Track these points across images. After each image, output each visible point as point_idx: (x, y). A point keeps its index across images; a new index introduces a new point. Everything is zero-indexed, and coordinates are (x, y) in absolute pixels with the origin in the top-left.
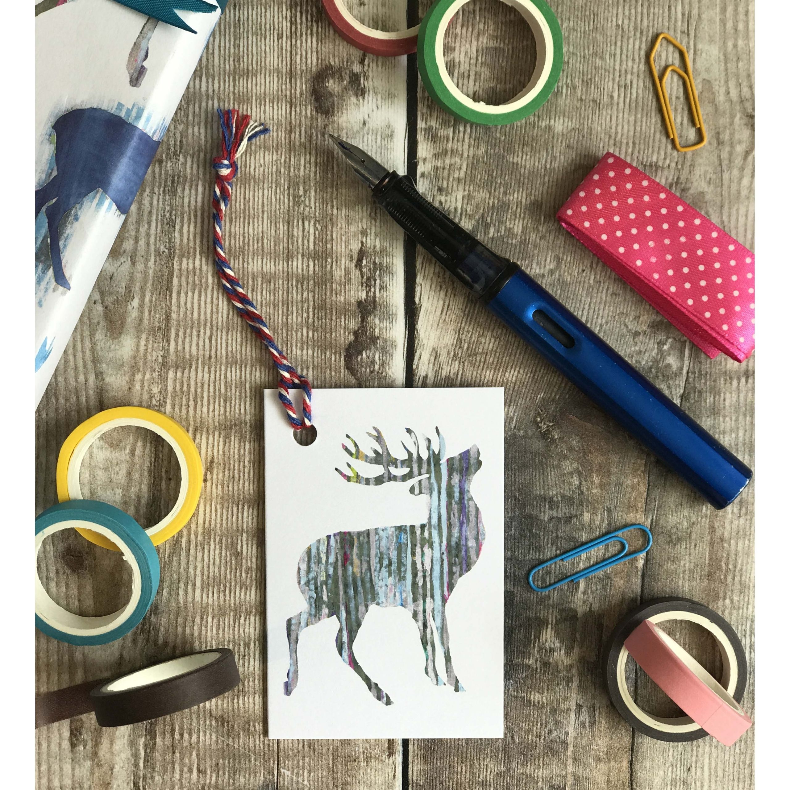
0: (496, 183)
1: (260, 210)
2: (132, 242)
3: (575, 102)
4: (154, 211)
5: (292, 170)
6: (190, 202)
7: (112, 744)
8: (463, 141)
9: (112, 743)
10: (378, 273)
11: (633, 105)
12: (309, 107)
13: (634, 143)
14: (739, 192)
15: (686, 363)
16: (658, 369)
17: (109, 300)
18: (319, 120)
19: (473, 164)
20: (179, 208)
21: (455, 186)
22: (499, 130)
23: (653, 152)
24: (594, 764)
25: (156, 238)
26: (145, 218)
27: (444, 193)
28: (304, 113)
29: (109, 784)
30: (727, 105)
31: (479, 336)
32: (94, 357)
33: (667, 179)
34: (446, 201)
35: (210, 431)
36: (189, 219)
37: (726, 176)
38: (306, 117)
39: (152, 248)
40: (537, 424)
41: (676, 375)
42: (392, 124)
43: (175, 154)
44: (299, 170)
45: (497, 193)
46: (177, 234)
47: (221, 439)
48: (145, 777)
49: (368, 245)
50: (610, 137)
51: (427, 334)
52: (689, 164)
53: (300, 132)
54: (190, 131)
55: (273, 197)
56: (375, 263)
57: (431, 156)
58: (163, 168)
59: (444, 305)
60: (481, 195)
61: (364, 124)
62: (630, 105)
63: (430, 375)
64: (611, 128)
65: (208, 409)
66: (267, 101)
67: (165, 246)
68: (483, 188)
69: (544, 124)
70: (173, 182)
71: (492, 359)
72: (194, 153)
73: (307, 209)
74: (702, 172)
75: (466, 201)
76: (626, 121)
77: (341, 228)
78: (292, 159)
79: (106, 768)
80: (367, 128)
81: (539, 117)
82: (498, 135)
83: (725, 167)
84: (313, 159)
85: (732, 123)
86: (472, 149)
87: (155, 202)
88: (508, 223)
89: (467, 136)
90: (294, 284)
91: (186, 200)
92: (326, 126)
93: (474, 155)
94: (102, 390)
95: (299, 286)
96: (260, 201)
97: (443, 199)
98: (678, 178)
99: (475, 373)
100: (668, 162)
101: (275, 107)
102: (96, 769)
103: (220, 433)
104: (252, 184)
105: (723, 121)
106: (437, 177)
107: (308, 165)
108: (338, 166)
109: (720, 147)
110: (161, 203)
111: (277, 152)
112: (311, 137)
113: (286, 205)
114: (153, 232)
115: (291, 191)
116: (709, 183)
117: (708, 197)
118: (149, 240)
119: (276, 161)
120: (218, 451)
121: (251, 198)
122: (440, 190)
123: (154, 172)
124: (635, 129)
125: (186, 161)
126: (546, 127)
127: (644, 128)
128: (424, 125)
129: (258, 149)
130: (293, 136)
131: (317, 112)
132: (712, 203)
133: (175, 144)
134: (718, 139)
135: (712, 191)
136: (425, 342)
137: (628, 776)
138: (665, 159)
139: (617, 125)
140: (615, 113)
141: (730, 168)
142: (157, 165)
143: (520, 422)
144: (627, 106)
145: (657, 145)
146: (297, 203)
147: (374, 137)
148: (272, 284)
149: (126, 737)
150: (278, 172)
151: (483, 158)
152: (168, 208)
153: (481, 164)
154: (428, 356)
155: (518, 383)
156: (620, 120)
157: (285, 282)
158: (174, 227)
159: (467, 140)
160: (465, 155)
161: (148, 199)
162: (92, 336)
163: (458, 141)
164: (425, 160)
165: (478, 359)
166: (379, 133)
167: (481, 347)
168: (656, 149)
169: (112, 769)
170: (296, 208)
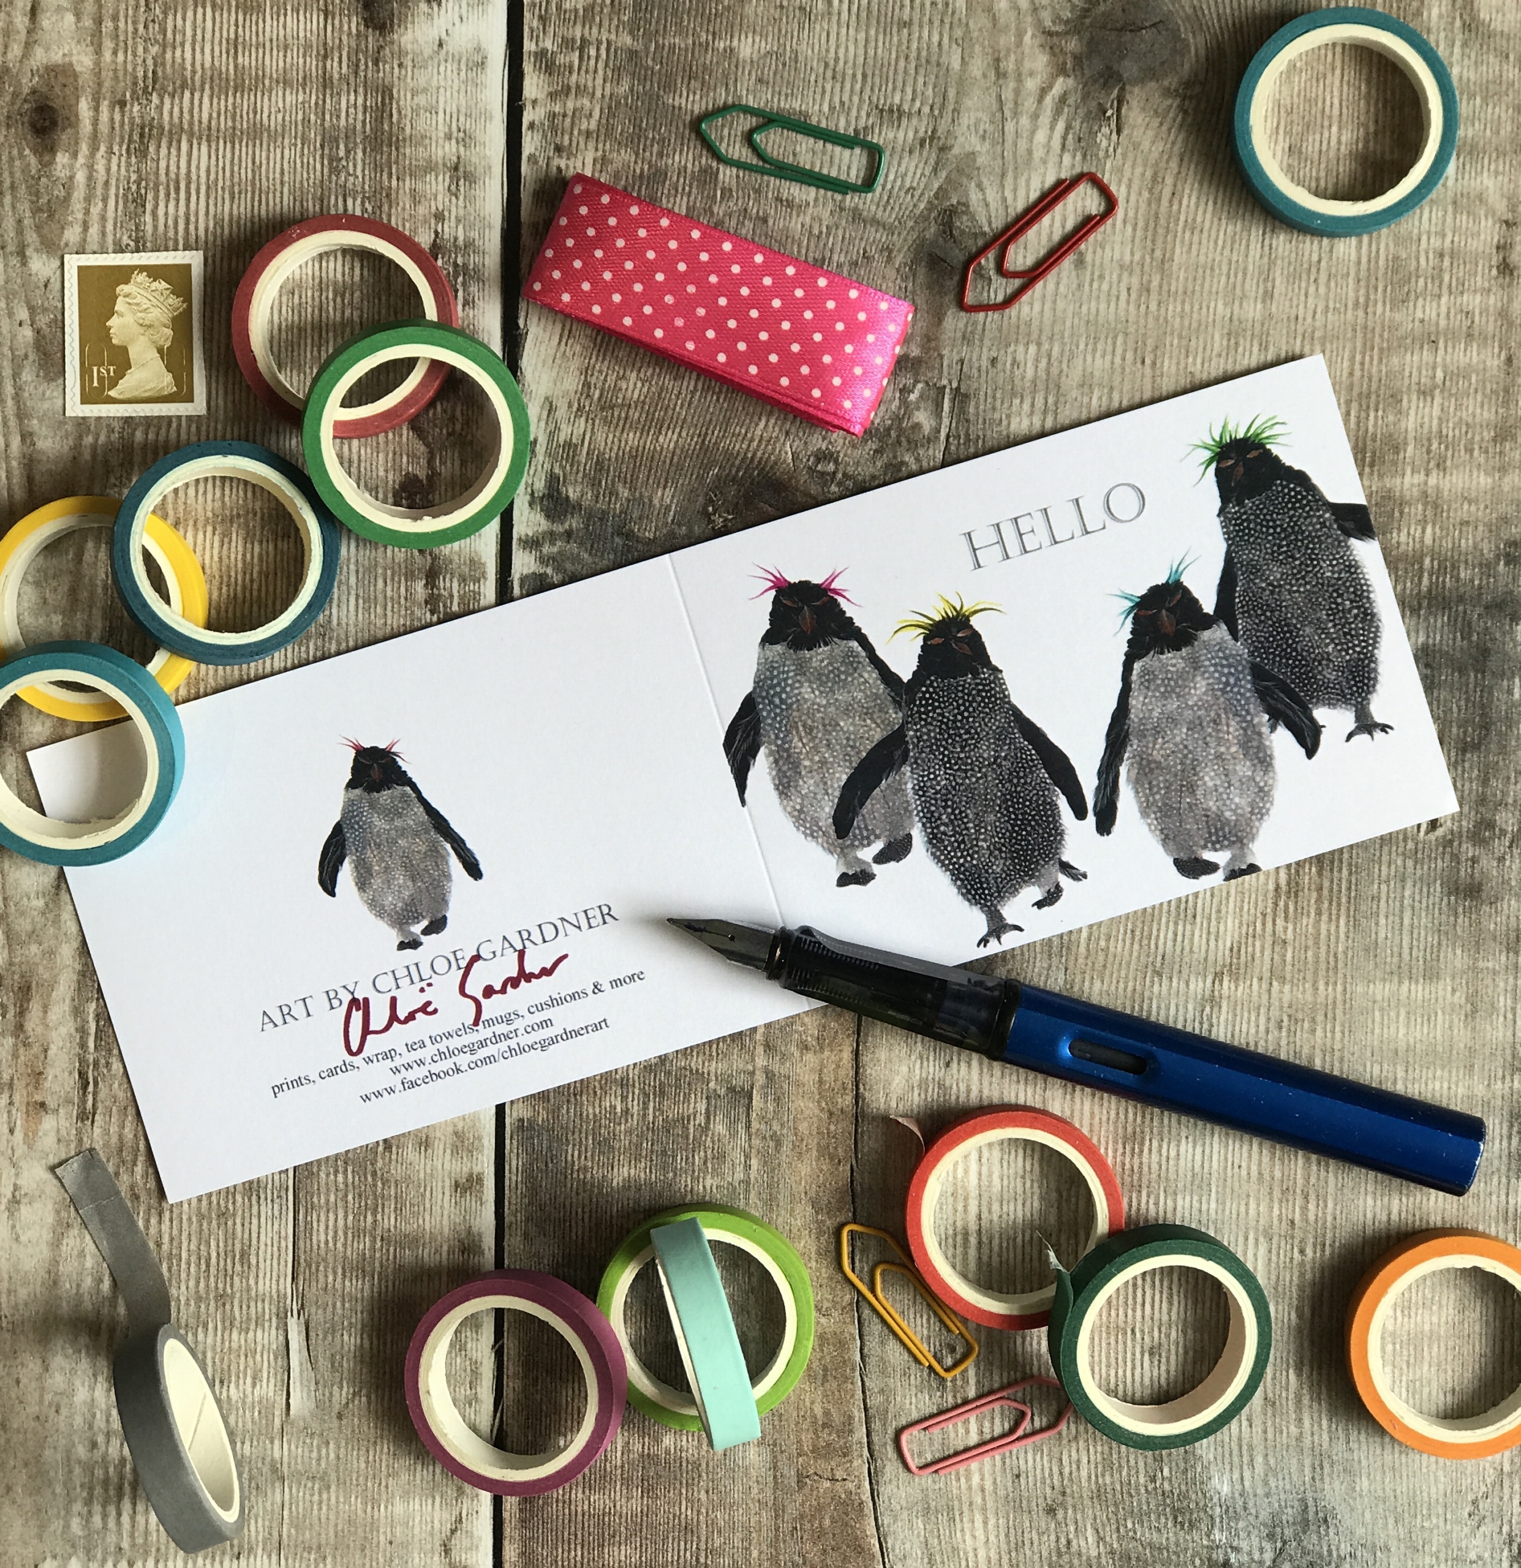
0: (646, 138)
1: (278, 181)
2: (78, 228)
3: (772, 11)
4: (113, 182)
5: (327, 117)
6: (168, 167)
7: (45, 1012)
8: (596, 71)
9: (45, 1009)
10: (460, 279)
11: (864, 15)
12: (354, 19)
13: (864, 76)
14: (1030, 152)
15: (946, 421)
16: (900, 430)
17: (43, 321)
18: (370, 39)
19: (610, 108)
20: (152, 177)
21: (582, 143)
22: (651, 55)
23: (894, 89)
24: (797, 1054)
25: (115, 224)
26: (99, 191)
27: (564, 154)
28: (346, 28)
29: (41, 1073)
30: (1013, 15)
31: (618, 378)
32: (19, 408)
33: (916, 132)
34: (567, 167)
35: (200, 525)
36: (168, 195)
37: (1010, 127)
38: (350, 34)
39: (110, 238)
40: (708, 515)
41: (929, 441)
42: (484, 46)
43: (145, 90)
44: (338, 117)
45: (648, 154)
46: (148, 218)
47: (217, 538)
48: (96, 1064)
49: (446, 236)
50: (826, 65)
51: (537, 374)
52: (951, 108)
53: (340, 58)
54: (169, 55)
55: (298, 161)
56: (456, 265)
57: (543, 96)
58: (127, 114)
59: (563, 330)
60: (623, 157)
61: (440, 45)
62: (858, 15)
63: (540, 440)
64: (827, 51)
65: (197, 491)
66: (289, 8)
67: (130, 237)
68: (626, 146)
69: (722, 45)
70: (142, 136)
71: (637, 415)
72: (175, 91)
73: (351, 179)
74: (972, 121)
75: (598, 166)
76: (852, 40)
77: (404, 209)
78: (328, 101)
79: (36, 1049)
80: (443, 52)
81: (714, 34)
82: (650, 63)
83: (1008, 113)
84: (360, 101)
85: (1019, 43)
86: (608, 85)
87: (114, 168)
88: (664, 201)
89: (601, 65)
90: (331, 296)
91: (163, 164)
92: (380, 48)
93: (611, 95)
94: (31, 460)
95: (339, 299)
96: (278, 166)
97: (563, 164)
98: (934, 131)
99: (611, 436)
100: (918, 104)
101: (302, 18)
102: (22, 1051)
103: (215, 529)
104: (265, 140)
105: (1006, 40)
106: (554, 129)
107: (352, 110)
108: (400, 112)
109: (1001, 82)
110: (123, 169)
111: (304, 89)
112: (357, 66)
113: (318, 173)
114: (110, 214)
115: (326, 151)
116: (983, 138)
117: (980, 161)
118: (104, 227)
119: (303, 103)
120: (212, 557)
121: (264, 162)
122: (558, 149)
123: (112, 120)
124: (866, 53)
125: (162, 102)
126: (725, 50)
127: (880, 51)
128: (533, 48)
129: (274, 85)
130: (329, 67)
131: (367, 26)
132: (988, 170)
133: (145, 77)
134: (997, 68)
135: (988, 152)
136: (533, 387)
137: (852, 1073)
138: (913, 100)
139: (838, 47)
140: (835, 26)
141: (1016, 114)
142: (117, 109)
143: (681, 513)
144: (854, 17)
145: (900, 78)
146: (335, 170)
147: (455, 66)
148: (296, 296)
149: (67, 1001)
150: (306, 121)
151: (626, 99)
152: (134, 177)
153: (623, 109)
154: (538, 409)
155: (678, 452)
156: (843, 39)
157: (317, 294)
158: (144, 206)
159: (601, 72)
160: (598, 94)
161: (103, 162)
162: (16, 375)
163: (587, 72)
164: (535, 102)
165: (616, 414)
166: (464, 60)
167: (620, 396)
168: (899, 84)
169: (46, 1051)
170: (334, 178)
